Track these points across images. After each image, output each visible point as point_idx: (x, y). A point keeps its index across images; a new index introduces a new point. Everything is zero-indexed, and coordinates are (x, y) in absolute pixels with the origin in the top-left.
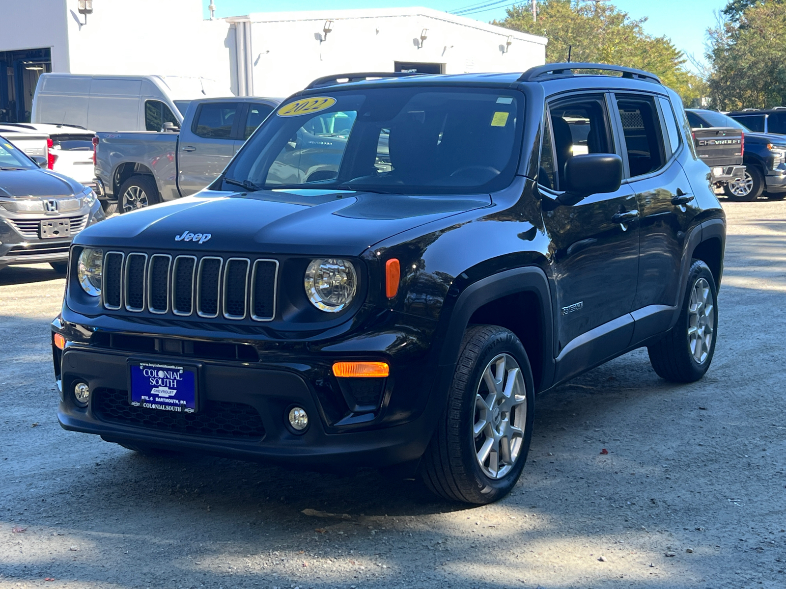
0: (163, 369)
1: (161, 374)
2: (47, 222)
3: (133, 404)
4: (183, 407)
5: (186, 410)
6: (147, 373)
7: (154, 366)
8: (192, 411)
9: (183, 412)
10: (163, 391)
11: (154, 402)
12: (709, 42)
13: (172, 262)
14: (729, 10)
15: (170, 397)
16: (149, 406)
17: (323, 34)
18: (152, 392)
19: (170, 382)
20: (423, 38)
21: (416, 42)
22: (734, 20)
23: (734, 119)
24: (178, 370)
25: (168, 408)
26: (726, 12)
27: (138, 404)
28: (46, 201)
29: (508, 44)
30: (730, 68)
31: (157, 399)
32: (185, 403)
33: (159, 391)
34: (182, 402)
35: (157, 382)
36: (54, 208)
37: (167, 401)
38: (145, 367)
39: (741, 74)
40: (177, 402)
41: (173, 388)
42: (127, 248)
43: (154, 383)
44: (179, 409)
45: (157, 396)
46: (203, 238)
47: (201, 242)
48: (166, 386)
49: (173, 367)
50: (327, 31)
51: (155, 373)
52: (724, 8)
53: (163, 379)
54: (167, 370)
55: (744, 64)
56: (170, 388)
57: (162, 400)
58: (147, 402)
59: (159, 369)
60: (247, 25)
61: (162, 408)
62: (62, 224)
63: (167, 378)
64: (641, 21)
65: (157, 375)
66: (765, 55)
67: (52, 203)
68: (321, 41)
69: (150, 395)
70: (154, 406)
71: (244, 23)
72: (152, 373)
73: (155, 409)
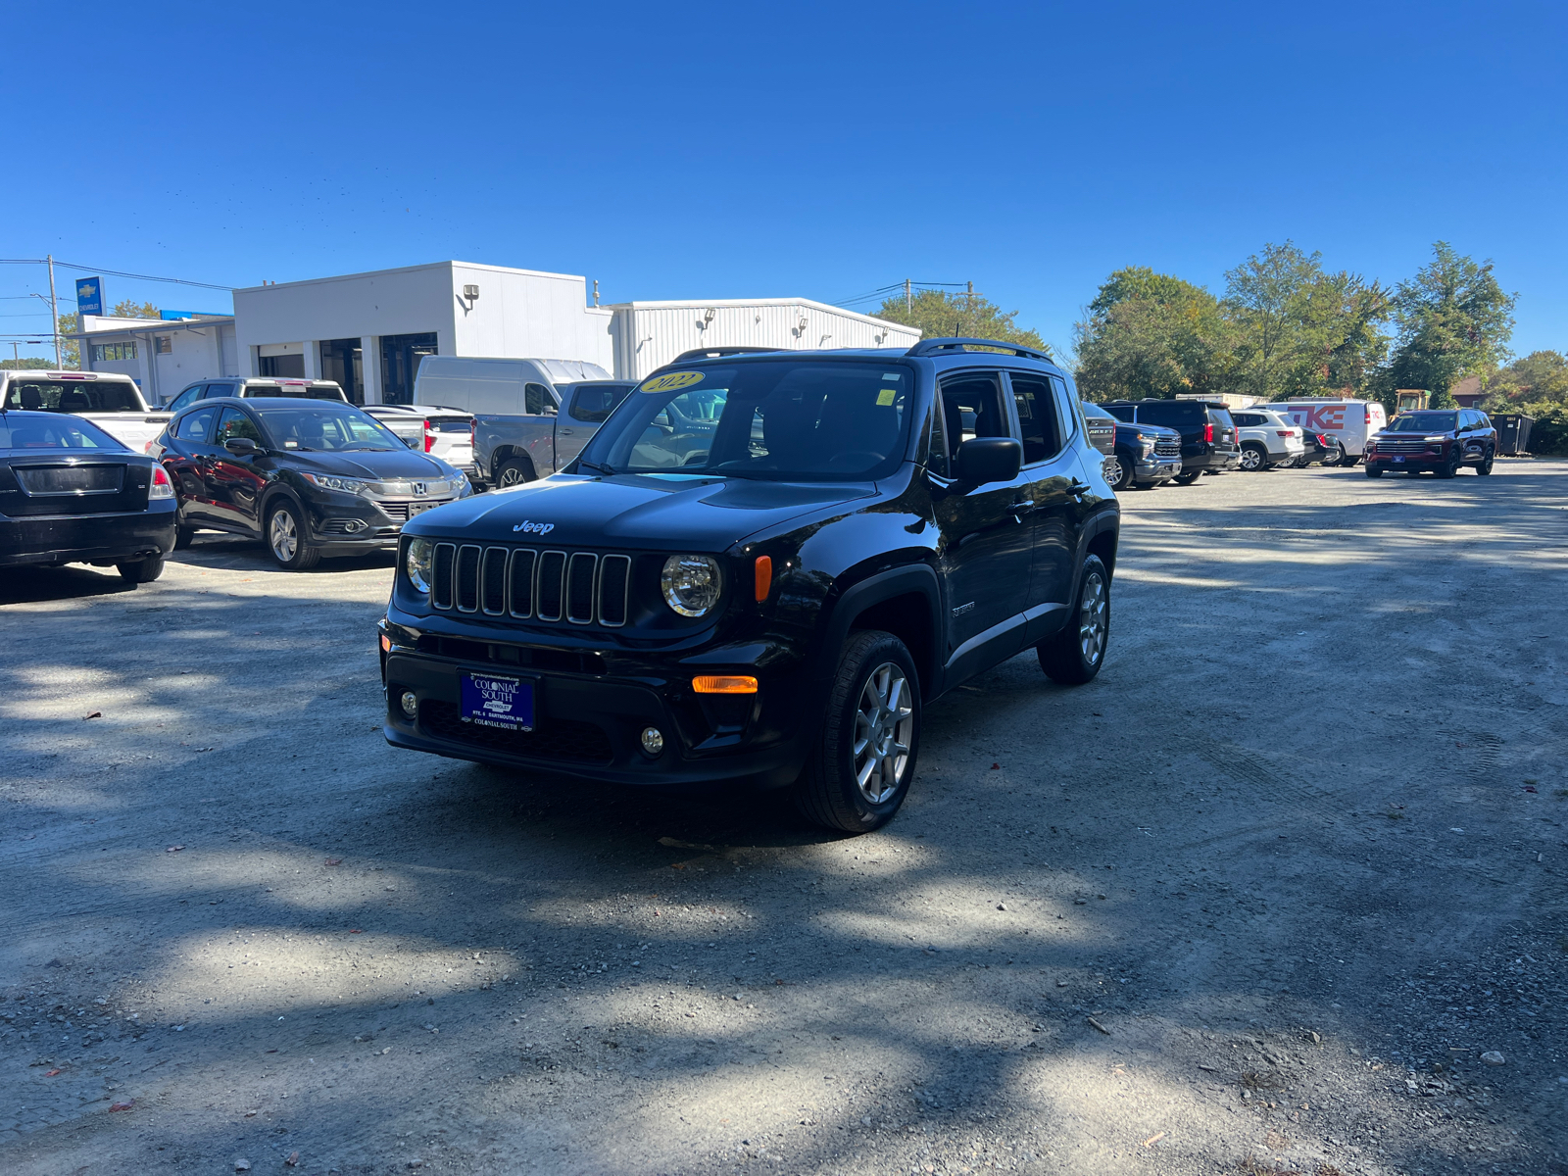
0: (497, 681)
1: (494, 686)
2: (415, 505)
3: (463, 719)
4: (519, 724)
5: (523, 728)
6: (479, 684)
7: (486, 676)
8: (530, 729)
9: (519, 730)
10: (498, 706)
11: (487, 718)
12: (1075, 337)
13: (510, 555)
14: (1096, 305)
15: (505, 713)
16: (481, 722)
17: (704, 322)
18: (485, 706)
19: (504, 696)
20: (802, 328)
21: (795, 331)
22: (1099, 315)
23: (1104, 409)
24: (514, 683)
25: (502, 725)
26: (1092, 308)
27: (469, 720)
28: (414, 483)
29: (885, 335)
30: (1097, 361)
31: (490, 715)
32: (521, 720)
33: (492, 705)
34: (518, 719)
35: (490, 695)
36: (422, 490)
37: (501, 717)
38: (476, 677)
39: (1106, 367)
40: (513, 718)
41: (508, 703)
42: (459, 540)
43: (487, 696)
44: (515, 727)
45: (490, 711)
46: (545, 529)
47: (542, 534)
48: (500, 700)
49: (508, 678)
50: (708, 319)
51: (487, 684)
52: (1090, 304)
53: (496, 692)
54: (501, 682)
55: (1110, 358)
56: (504, 702)
57: (495, 715)
58: (481, 717)
59: (492, 681)
60: (631, 313)
61: (496, 725)
62: (430, 507)
63: (501, 691)
64: (1012, 315)
65: (491, 687)
66: (1130, 349)
67: (420, 485)
68: (703, 329)
69: (482, 710)
70: (486, 723)
71: (628, 310)
72: (484, 685)
73: (488, 726)
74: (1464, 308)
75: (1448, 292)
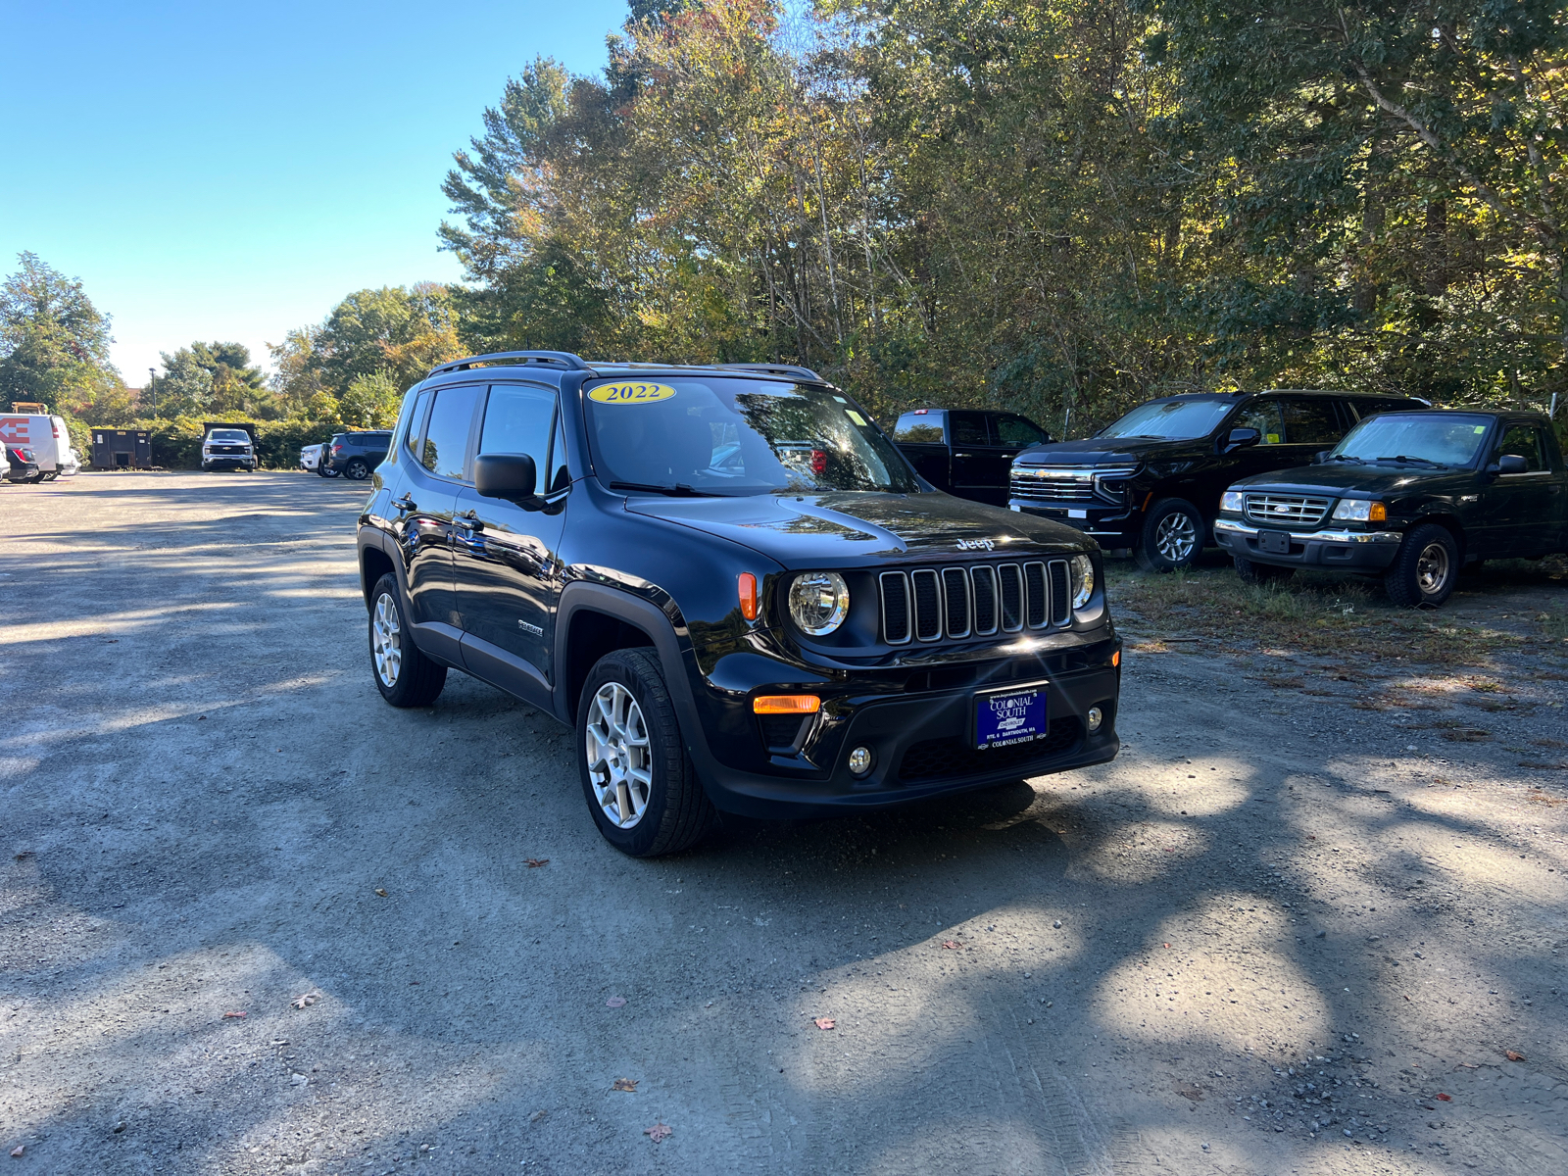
0: (1012, 698)
1: (1010, 704)
3: (980, 747)
4: (1034, 734)
5: (1039, 737)
6: (994, 706)
7: (1002, 696)
8: (1044, 735)
9: (1036, 741)
10: (1011, 723)
11: (1002, 739)
15: (1019, 728)
16: (999, 744)
18: (999, 727)
19: (1019, 711)
24: (1032, 694)
25: (1020, 740)
27: (986, 746)
31: (1004, 734)
32: (1034, 729)
33: (1006, 725)
34: (1030, 730)
35: (1005, 714)
37: (1015, 733)
38: (993, 700)
40: (1026, 730)
41: (1023, 716)
42: (908, 566)
43: (1002, 716)
44: (1031, 738)
45: (1005, 730)
47: (990, 549)
48: (1015, 716)
49: (1025, 692)
51: (1003, 705)
53: (1011, 710)
54: (1016, 697)
56: (1018, 717)
57: (1009, 733)
58: (996, 740)
59: (1007, 699)
61: (1014, 742)
63: (1016, 706)
65: (1006, 706)
69: (995, 731)
70: (1004, 743)
72: (1000, 705)
73: (1008, 746)
74: (62, 322)
75: (41, 305)
